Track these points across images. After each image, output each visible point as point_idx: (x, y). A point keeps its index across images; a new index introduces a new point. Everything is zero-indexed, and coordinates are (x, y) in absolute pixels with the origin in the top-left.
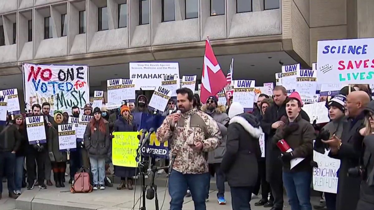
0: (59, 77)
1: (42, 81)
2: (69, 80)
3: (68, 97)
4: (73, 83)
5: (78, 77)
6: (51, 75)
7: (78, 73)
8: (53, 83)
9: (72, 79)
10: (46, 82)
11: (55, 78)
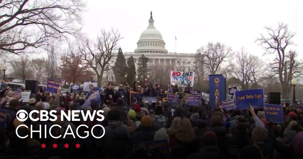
0: (183, 75)
1: (177, 76)
2: (187, 76)
3: (185, 82)
4: (188, 78)
5: (190, 75)
6: (180, 74)
7: (191, 74)
8: (181, 77)
9: (188, 76)
10: (178, 77)
11: (181, 75)
